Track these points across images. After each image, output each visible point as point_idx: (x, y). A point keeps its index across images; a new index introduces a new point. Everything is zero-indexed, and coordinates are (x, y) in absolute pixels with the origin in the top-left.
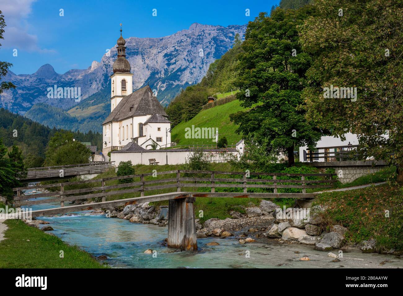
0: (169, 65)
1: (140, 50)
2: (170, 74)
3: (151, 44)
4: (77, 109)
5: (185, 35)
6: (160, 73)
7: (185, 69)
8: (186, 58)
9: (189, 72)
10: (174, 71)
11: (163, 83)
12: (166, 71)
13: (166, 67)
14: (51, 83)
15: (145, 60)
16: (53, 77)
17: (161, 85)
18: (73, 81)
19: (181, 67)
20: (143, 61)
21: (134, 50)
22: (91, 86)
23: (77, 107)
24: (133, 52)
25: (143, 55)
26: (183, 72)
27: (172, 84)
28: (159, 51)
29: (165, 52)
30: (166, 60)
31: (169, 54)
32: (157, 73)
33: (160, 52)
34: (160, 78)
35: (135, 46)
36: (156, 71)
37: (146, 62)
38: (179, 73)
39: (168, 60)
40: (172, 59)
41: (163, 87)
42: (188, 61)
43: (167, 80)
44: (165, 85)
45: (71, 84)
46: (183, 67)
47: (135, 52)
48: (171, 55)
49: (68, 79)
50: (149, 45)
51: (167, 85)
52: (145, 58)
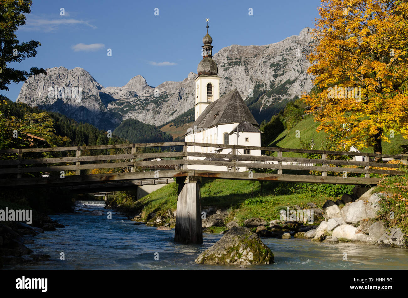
0: (275, 76)
1: (243, 59)
2: (276, 87)
3: (255, 53)
4: (171, 126)
5: (295, 41)
6: (266, 86)
7: (294, 81)
8: (296, 68)
9: (300, 84)
10: (282, 83)
11: (269, 97)
12: (273, 84)
13: (272, 79)
14: (143, 97)
15: (248, 71)
16: (145, 90)
17: (266, 99)
18: (167, 95)
19: (289, 79)
20: (246, 72)
21: (236, 59)
22: (187, 100)
23: (171, 124)
24: (235, 62)
25: (246, 65)
26: (292, 85)
27: (280, 99)
28: (265, 60)
29: (272, 61)
30: (273, 70)
31: (275, 63)
32: (262, 86)
33: (266, 62)
34: (265, 91)
35: (237, 55)
36: (260, 84)
37: (249, 73)
38: (288, 86)
39: (275, 70)
40: (279, 70)
41: (268, 102)
42: (298, 71)
43: (273, 94)
44: (271, 99)
45: (165, 98)
46: (292, 79)
47: (237, 62)
48: (278, 65)
49: (162, 93)
50: (254, 54)
51: (273, 99)
52: (249, 69)
